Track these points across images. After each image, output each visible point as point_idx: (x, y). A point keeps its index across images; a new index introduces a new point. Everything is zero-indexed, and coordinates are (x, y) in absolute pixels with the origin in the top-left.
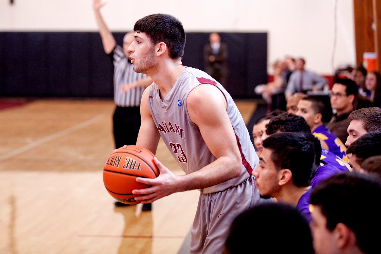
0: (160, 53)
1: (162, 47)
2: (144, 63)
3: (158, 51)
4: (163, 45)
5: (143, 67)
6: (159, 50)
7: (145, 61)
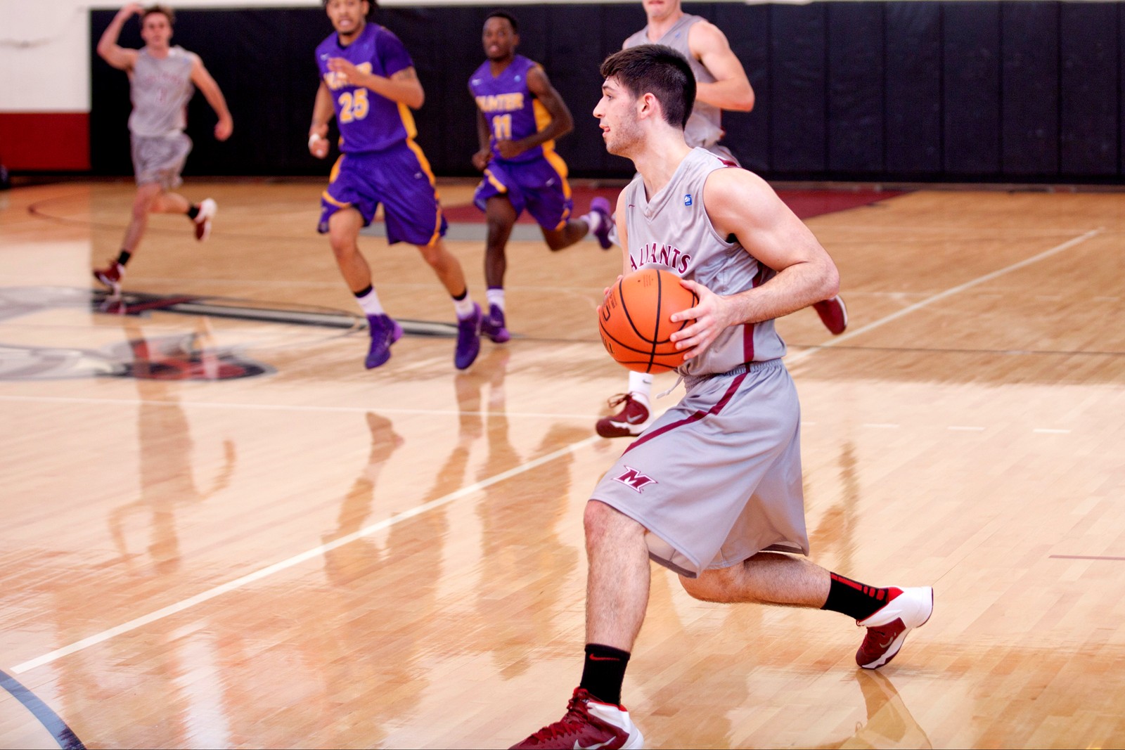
0: (646, 112)
1: (650, 102)
2: (621, 135)
3: (643, 110)
4: (650, 99)
5: (622, 142)
6: (645, 107)
7: (623, 131)
